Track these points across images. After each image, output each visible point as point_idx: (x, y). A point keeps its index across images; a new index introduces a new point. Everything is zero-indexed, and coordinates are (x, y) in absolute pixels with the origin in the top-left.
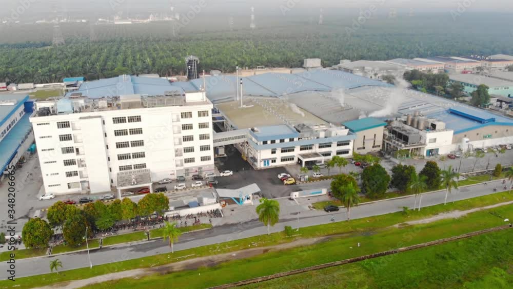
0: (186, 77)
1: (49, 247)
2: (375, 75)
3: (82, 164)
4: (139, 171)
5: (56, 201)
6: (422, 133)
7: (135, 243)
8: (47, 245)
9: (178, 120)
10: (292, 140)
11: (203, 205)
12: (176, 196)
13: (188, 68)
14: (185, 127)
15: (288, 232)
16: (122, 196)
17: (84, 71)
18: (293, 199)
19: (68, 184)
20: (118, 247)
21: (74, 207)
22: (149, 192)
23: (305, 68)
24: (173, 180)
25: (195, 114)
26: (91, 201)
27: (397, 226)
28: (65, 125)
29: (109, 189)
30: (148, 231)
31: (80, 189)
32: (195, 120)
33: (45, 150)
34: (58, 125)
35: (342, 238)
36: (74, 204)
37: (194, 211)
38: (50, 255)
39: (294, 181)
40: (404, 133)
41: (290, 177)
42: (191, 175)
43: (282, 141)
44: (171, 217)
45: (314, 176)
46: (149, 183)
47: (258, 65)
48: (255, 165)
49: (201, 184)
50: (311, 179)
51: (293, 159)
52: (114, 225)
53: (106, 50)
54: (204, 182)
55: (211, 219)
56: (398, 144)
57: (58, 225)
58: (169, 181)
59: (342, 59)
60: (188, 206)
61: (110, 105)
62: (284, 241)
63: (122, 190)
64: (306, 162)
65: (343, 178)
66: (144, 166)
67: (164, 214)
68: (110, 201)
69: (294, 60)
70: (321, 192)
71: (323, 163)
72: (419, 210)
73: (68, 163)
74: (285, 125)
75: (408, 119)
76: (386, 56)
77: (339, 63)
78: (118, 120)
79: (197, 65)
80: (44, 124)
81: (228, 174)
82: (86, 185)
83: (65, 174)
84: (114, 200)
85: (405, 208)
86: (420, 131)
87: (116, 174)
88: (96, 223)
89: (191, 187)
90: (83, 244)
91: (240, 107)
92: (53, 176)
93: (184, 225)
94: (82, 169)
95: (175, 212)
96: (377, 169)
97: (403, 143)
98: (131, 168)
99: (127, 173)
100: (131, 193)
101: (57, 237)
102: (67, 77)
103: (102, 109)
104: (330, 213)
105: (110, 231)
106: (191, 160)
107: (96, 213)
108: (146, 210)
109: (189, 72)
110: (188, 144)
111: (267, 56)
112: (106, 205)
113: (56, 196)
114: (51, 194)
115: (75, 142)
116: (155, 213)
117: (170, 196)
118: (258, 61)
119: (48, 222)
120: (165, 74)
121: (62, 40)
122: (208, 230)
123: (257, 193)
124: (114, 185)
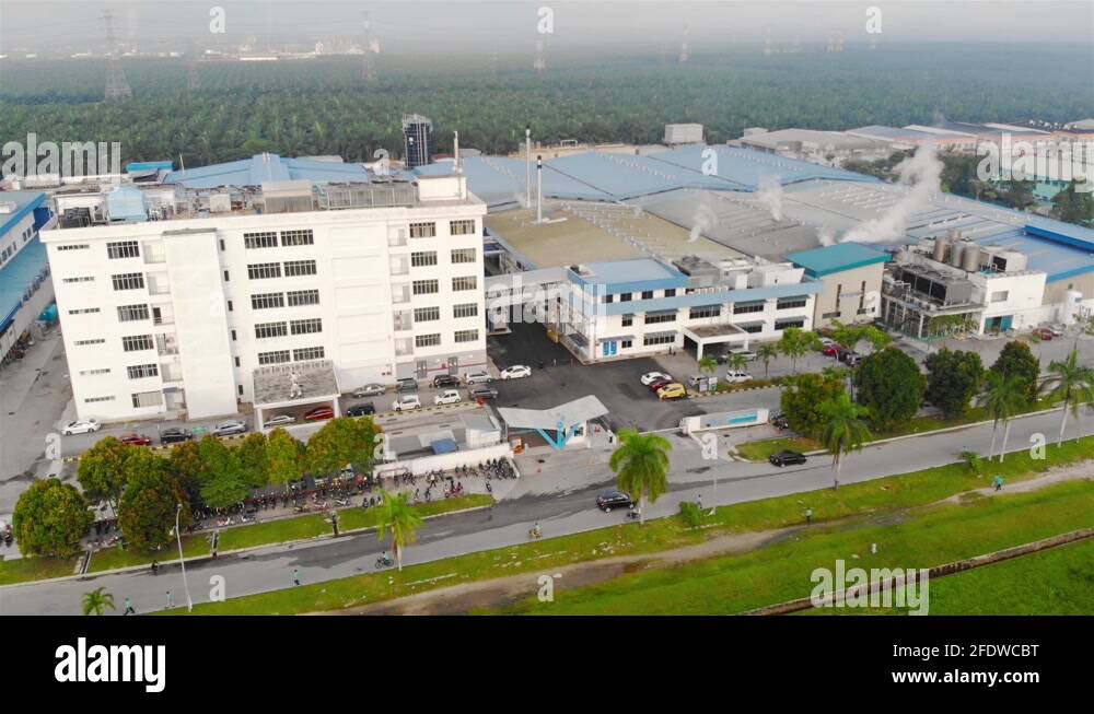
0: (403, 163)
1: (82, 553)
2: (829, 158)
3: (167, 346)
4: (308, 366)
5: (102, 437)
6: (976, 278)
7: (301, 544)
8: (77, 546)
9: (403, 243)
10: (670, 293)
11: (467, 448)
12: (398, 426)
13: (409, 142)
14: (420, 259)
15: (688, 516)
16: (265, 426)
17: (174, 149)
18: (687, 435)
19: (134, 395)
20: (258, 553)
21: (147, 451)
22: (332, 415)
23: (667, 145)
24: (389, 389)
25: (443, 228)
26: (190, 438)
27: (955, 499)
28: (128, 249)
29: (234, 409)
30: (333, 512)
31: (163, 408)
32: (443, 243)
33: (77, 312)
34: (110, 250)
35: (828, 531)
36: (148, 444)
37: (447, 462)
38: (85, 575)
39: (682, 391)
40: (932, 278)
41: (669, 382)
42: (431, 376)
43: (647, 295)
44: (389, 478)
45: (731, 379)
46: (332, 393)
47: (563, 138)
48: (582, 355)
49: (458, 397)
50: (723, 387)
51: (673, 339)
52: (247, 497)
53: (222, 108)
54: (465, 392)
55: (491, 482)
56: (920, 304)
57: (107, 497)
58: (380, 389)
59: (748, 127)
60: (430, 451)
61: (237, 207)
62: (683, 540)
63: (264, 411)
64: (705, 346)
65: (814, 382)
66: (318, 352)
67: (373, 468)
68: (236, 436)
69: (643, 128)
70: (755, 418)
71: (746, 348)
72: (1001, 460)
73: (133, 344)
74: (649, 258)
75: (936, 247)
76: (841, 122)
77: (742, 135)
78: (258, 240)
79: (428, 135)
80: (76, 247)
81: (520, 374)
82: (177, 398)
83: (126, 372)
84: (247, 435)
85: (968, 456)
86: (970, 275)
87: (251, 371)
88: (204, 493)
89: (434, 404)
90: (170, 547)
91: (535, 223)
92: (96, 376)
93: (422, 499)
94: (167, 359)
95: (400, 464)
96: (896, 361)
97: (932, 302)
98: (288, 358)
99: (278, 369)
100: (289, 419)
101: (103, 527)
102: (136, 160)
103: (219, 213)
104: (784, 468)
105: (237, 512)
106: (433, 340)
107: (202, 468)
108: (329, 460)
109: (411, 152)
110: (425, 301)
111: (579, 120)
112: (228, 447)
113: (103, 426)
114: (92, 421)
115: (151, 293)
116: (349, 466)
117: (385, 425)
118: (562, 129)
119: (81, 490)
120: (356, 157)
121: (127, 90)
122: (484, 510)
123: (598, 420)
124: (245, 398)
